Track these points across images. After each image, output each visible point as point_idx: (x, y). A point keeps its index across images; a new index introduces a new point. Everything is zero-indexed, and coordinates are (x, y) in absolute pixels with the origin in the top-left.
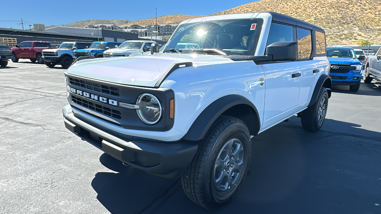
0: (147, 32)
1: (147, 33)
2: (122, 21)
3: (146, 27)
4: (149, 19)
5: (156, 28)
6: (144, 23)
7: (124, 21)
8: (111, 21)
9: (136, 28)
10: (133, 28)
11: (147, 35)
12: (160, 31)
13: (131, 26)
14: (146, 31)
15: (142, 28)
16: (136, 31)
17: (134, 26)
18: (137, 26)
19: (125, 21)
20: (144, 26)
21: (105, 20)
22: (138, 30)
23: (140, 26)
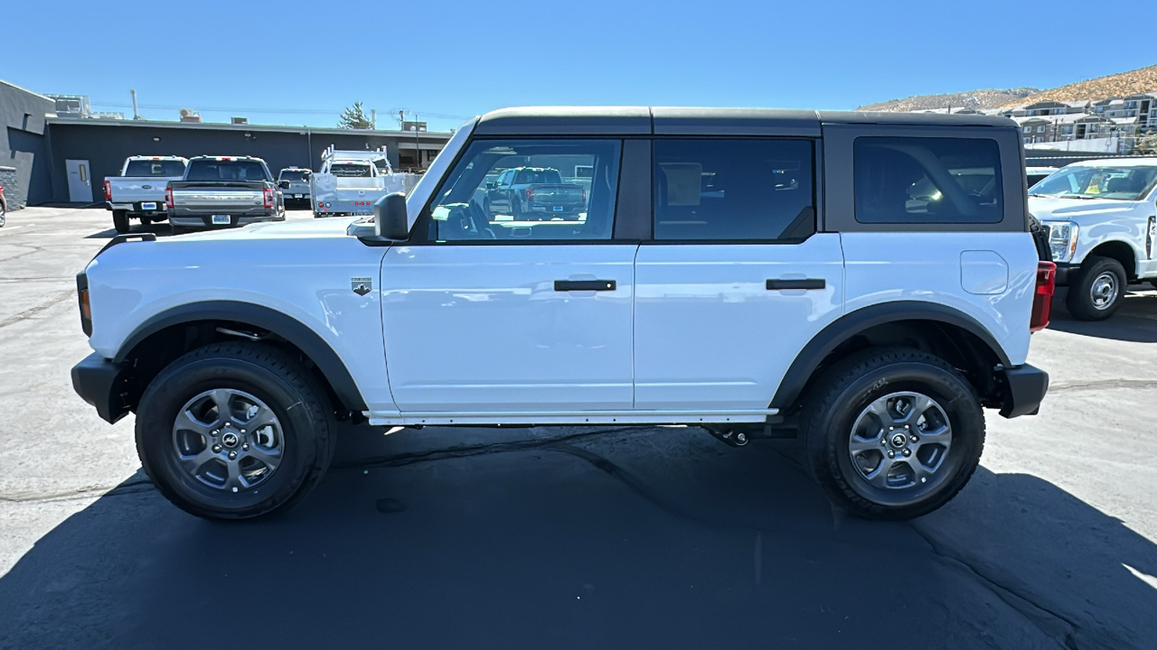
0: (1088, 125)
1: (1087, 129)
2: (1006, 93)
3: (1087, 107)
4: (1115, 78)
5: (1135, 105)
6: (1090, 92)
7: (1015, 93)
8: (965, 95)
9: (1046, 113)
10: (1035, 114)
11: (1086, 134)
12: (1149, 118)
13: (1027, 108)
14: (1081, 120)
15: (1070, 111)
16: (1044, 123)
17: (1038, 105)
18: (1052, 104)
19: (1018, 91)
20: (1082, 104)
21: (945, 95)
22: (1050, 120)
23: (1063, 106)
